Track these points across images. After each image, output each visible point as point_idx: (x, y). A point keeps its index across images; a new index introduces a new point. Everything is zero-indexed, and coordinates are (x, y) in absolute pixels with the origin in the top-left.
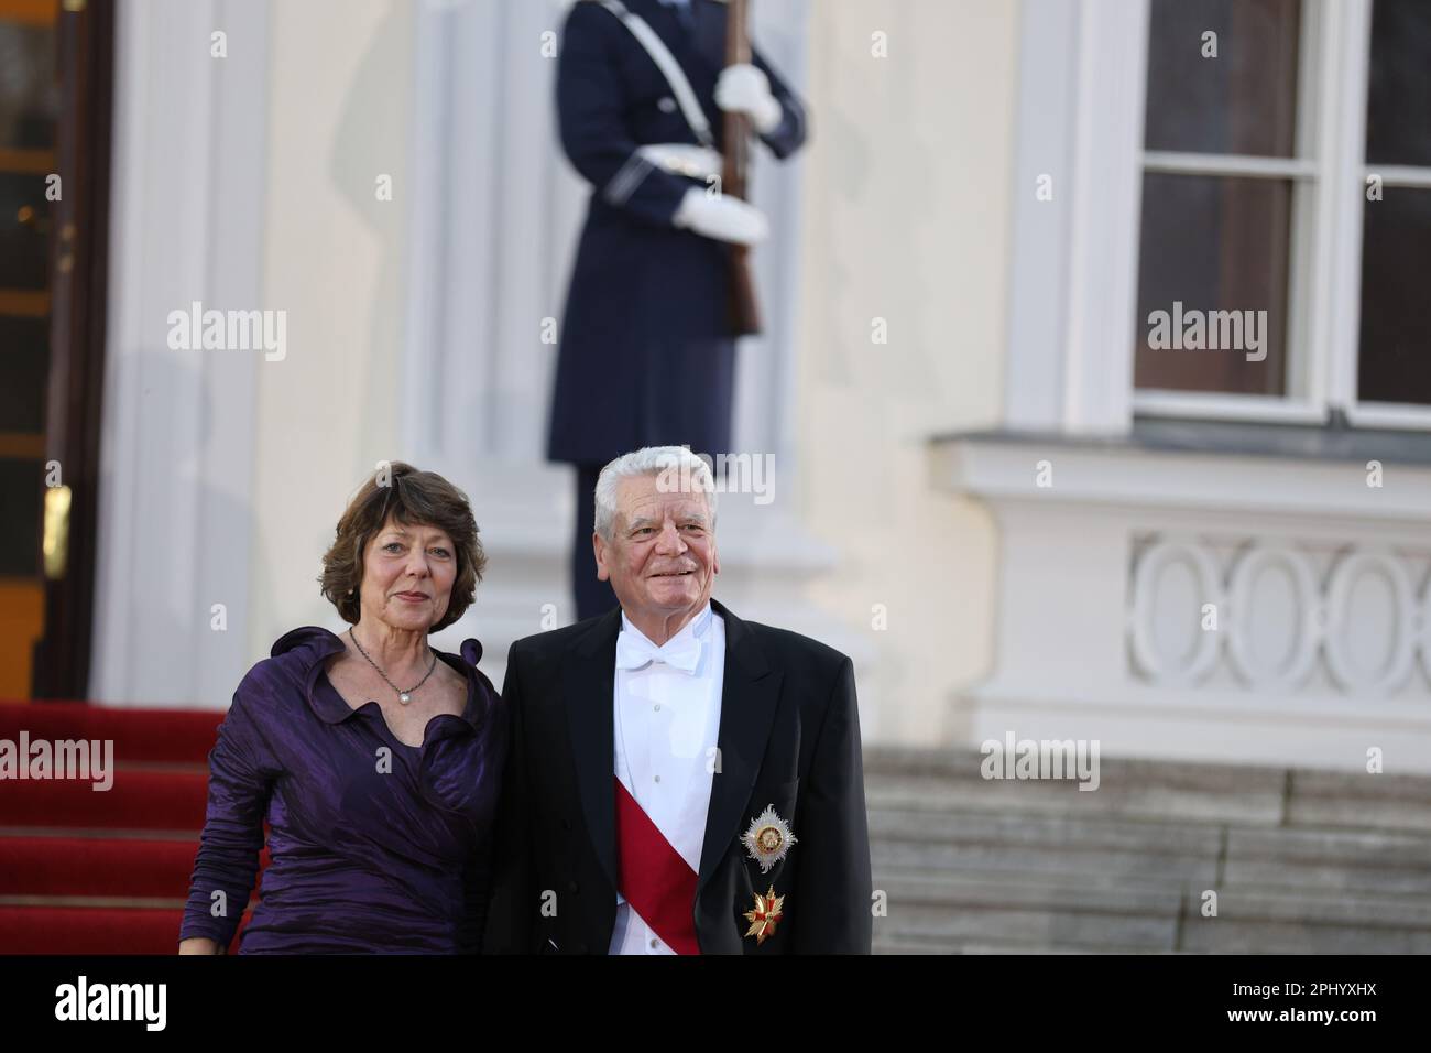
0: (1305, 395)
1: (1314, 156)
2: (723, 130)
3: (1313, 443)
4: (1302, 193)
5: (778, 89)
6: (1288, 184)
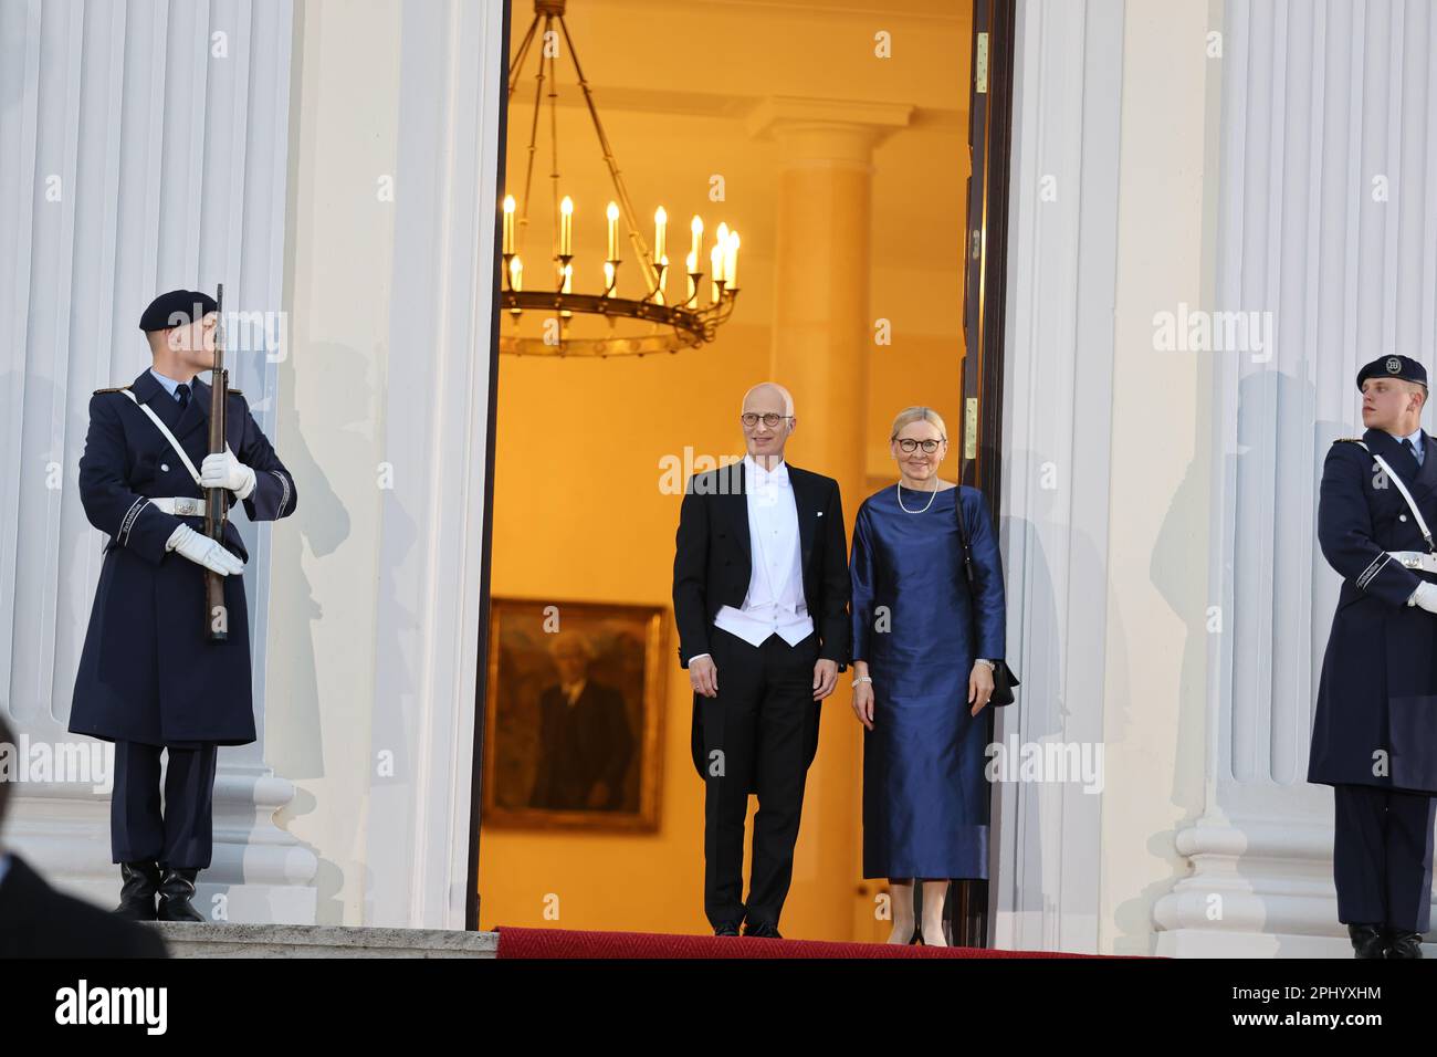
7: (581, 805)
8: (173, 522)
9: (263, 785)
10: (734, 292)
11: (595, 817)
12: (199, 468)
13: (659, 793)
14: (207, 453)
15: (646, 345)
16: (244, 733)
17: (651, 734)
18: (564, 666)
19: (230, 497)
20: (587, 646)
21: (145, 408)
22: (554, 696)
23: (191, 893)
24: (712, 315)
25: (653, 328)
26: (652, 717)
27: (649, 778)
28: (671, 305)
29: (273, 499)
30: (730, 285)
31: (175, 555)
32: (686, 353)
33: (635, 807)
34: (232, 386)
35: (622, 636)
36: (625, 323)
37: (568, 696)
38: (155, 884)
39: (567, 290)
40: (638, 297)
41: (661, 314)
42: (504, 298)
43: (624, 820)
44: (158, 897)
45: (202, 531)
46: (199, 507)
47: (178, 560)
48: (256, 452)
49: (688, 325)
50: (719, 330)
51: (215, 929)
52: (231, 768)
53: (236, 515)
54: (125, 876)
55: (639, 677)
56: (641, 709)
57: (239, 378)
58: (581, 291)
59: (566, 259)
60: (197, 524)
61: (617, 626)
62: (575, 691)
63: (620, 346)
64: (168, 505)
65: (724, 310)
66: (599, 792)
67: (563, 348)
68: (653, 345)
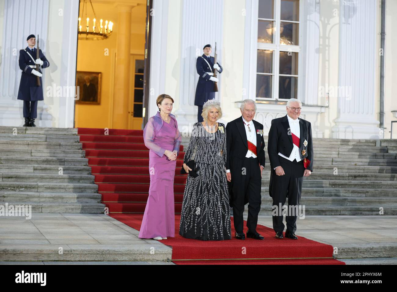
0: (273, 98)
1: (274, 73)
2: (214, 71)
3: (274, 103)
4: (273, 76)
5: (220, 66)
6: (272, 76)
7: (89, 101)
8: (32, 69)
9: (44, 107)
10: (112, 31)
11: (91, 102)
12: (35, 61)
13: (100, 99)
14: (36, 59)
15: (99, 39)
16: (42, 98)
17: (99, 91)
18: (87, 81)
19: (39, 65)
20: (90, 78)
21: (27, 52)
22: (85, 85)
23: (34, 122)
24: (109, 35)
25: (100, 36)
26: (99, 88)
27: (99, 97)
28: (103, 33)
29: (46, 65)
30: (111, 30)
31: (33, 74)
32: (105, 40)
33: (97, 101)
34: (40, 49)
35: (95, 77)
36: (96, 36)
37: (87, 85)
38: (29, 120)
39: (88, 31)
40: (98, 32)
41: (101, 35)
42: (79, 33)
43: (95, 103)
44: (30, 122)
45: (36, 70)
46: (35, 67)
47: (33, 75)
48: (43, 59)
49: (105, 36)
50: (110, 37)
51: (37, 128)
52: (39, 103)
53: (40, 67)
54: (25, 119)
55: (97, 83)
56: (98, 87)
57: (41, 47)
58: (90, 31)
59: (88, 27)
60: (35, 69)
61: (94, 75)
62: (88, 84)
63: (95, 39)
64: (31, 67)
65: (111, 34)
66: (92, 99)
67: (87, 39)
68: (100, 39)
